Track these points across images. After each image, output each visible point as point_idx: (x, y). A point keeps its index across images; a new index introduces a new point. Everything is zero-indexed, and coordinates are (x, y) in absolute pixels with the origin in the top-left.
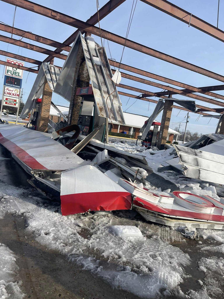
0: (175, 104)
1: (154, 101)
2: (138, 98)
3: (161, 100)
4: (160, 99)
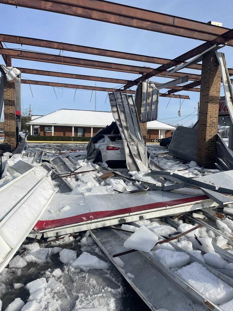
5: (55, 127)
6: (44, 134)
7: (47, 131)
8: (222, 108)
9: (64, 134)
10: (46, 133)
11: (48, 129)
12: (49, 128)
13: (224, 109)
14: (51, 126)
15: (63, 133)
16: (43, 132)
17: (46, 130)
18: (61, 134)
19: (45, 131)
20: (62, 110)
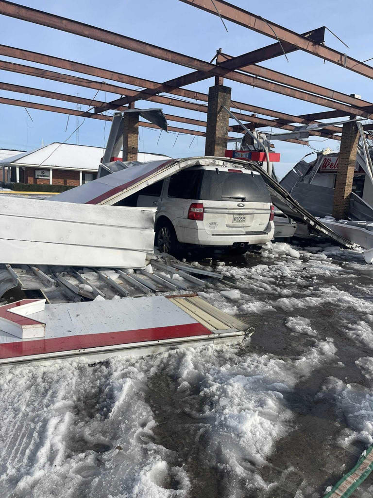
0: (141, 119)
1: (108, 118)
2: (87, 115)
3: (119, 115)
4: (116, 114)
5: (54, 170)
6: (34, 181)
7: (40, 177)
8: (328, 165)
9: (65, 182)
10: (38, 180)
11: (40, 174)
12: (43, 173)
13: (331, 166)
14: (48, 170)
15: (63, 180)
16: (33, 178)
17: (38, 176)
18: (61, 182)
19: (36, 177)
20: (55, 144)
